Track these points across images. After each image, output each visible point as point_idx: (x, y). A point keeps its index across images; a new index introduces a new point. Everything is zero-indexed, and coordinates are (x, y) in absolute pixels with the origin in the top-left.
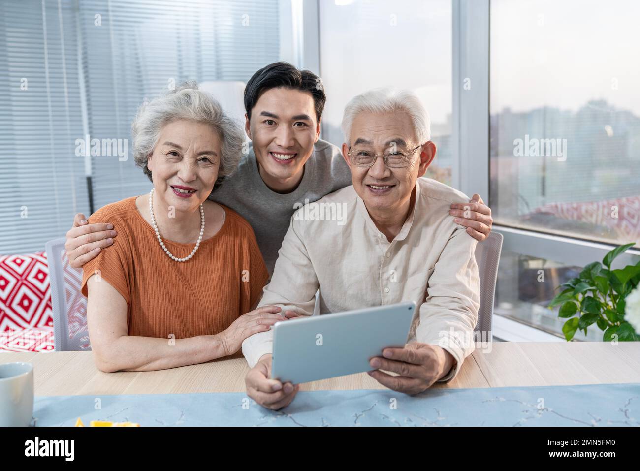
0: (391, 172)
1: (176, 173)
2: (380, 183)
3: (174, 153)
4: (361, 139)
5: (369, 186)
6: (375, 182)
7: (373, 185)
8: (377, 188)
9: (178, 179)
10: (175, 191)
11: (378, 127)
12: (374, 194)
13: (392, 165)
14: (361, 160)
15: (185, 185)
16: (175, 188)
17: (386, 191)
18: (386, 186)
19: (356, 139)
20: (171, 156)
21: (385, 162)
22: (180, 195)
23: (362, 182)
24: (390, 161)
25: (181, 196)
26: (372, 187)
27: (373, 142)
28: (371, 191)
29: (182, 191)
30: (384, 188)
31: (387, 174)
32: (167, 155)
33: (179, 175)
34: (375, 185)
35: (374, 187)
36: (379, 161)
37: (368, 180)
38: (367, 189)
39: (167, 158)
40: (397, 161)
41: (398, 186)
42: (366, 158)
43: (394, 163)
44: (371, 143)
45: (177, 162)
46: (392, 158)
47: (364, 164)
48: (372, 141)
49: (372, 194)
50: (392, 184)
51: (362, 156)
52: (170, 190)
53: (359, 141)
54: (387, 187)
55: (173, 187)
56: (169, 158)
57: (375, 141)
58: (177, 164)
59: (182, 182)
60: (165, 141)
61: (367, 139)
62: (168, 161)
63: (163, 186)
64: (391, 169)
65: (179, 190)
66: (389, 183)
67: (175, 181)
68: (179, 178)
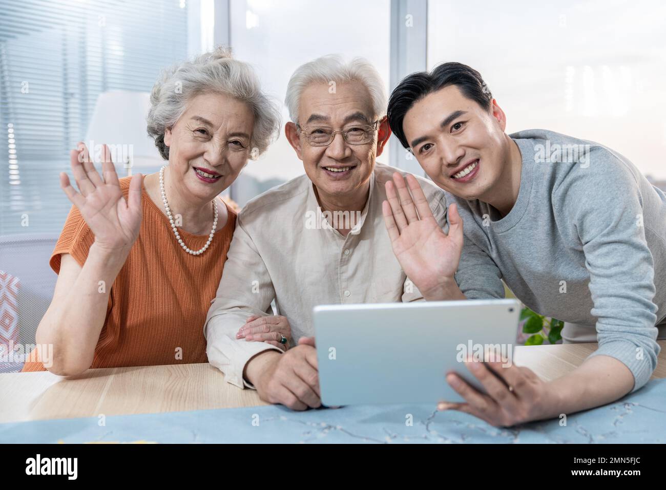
0: (352, 151)
1: (202, 154)
2: (339, 164)
3: (203, 131)
4: (315, 116)
5: (325, 168)
6: (334, 164)
7: (331, 167)
8: (336, 170)
9: (204, 160)
10: (197, 174)
11: (334, 99)
12: (332, 178)
13: (352, 143)
14: (317, 139)
15: (211, 169)
16: (199, 171)
17: (347, 174)
18: (346, 167)
19: (309, 116)
20: (199, 134)
21: (345, 138)
22: (204, 179)
23: (317, 165)
24: (350, 138)
25: (205, 181)
26: (329, 169)
27: (330, 118)
28: (329, 175)
29: (206, 175)
30: (344, 170)
31: (348, 153)
32: (194, 131)
33: (206, 156)
34: (334, 167)
35: (332, 170)
36: (338, 139)
37: (325, 162)
38: (323, 172)
39: (195, 135)
40: (358, 137)
41: (358, 167)
42: (322, 136)
43: (354, 141)
44: (327, 118)
45: (205, 142)
46: (352, 135)
47: (319, 143)
48: (328, 116)
49: (330, 178)
50: (353, 165)
51: (317, 134)
52: (192, 171)
53: (313, 118)
54: (347, 169)
55: (195, 169)
56: (197, 135)
57: (332, 117)
58: (205, 143)
59: (208, 165)
60: (193, 115)
61: (323, 114)
62: (195, 138)
63: (184, 167)
64: (351, 147)
65: (202, 173)
66: (350, 164)
67: (199, 163)
68: (206, 160)
